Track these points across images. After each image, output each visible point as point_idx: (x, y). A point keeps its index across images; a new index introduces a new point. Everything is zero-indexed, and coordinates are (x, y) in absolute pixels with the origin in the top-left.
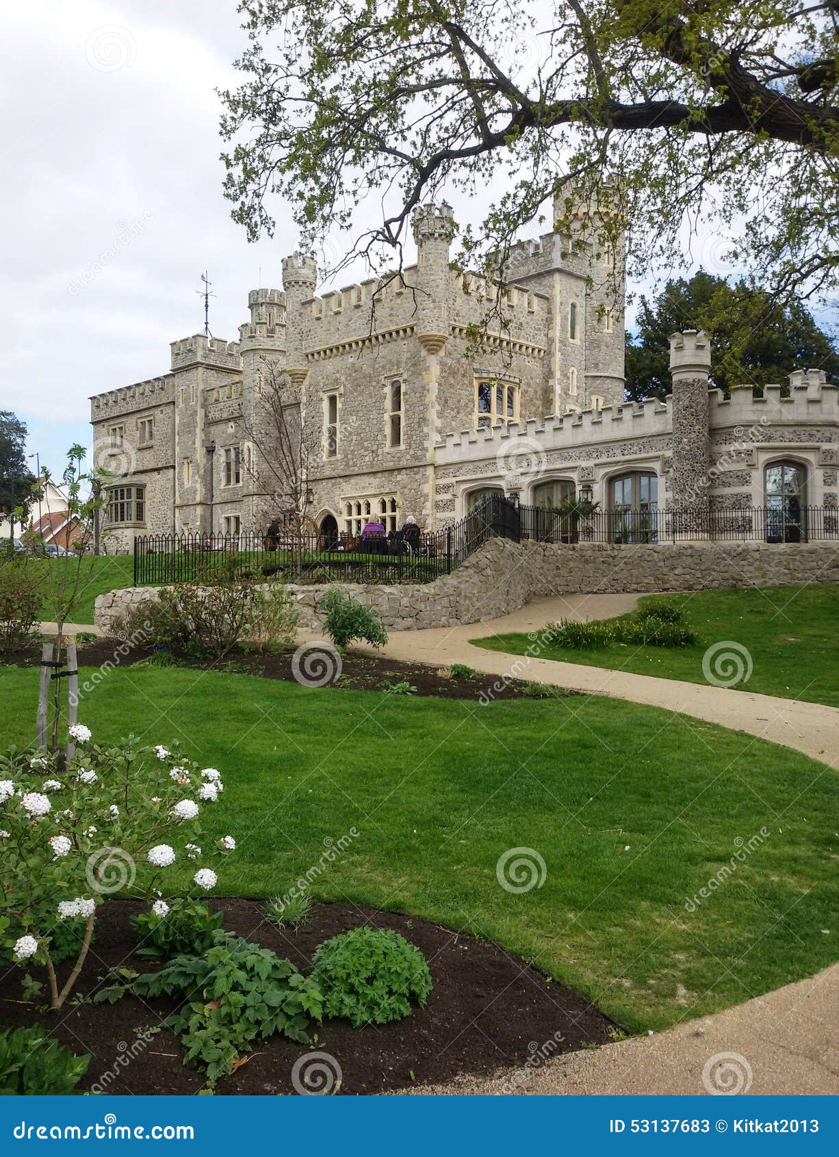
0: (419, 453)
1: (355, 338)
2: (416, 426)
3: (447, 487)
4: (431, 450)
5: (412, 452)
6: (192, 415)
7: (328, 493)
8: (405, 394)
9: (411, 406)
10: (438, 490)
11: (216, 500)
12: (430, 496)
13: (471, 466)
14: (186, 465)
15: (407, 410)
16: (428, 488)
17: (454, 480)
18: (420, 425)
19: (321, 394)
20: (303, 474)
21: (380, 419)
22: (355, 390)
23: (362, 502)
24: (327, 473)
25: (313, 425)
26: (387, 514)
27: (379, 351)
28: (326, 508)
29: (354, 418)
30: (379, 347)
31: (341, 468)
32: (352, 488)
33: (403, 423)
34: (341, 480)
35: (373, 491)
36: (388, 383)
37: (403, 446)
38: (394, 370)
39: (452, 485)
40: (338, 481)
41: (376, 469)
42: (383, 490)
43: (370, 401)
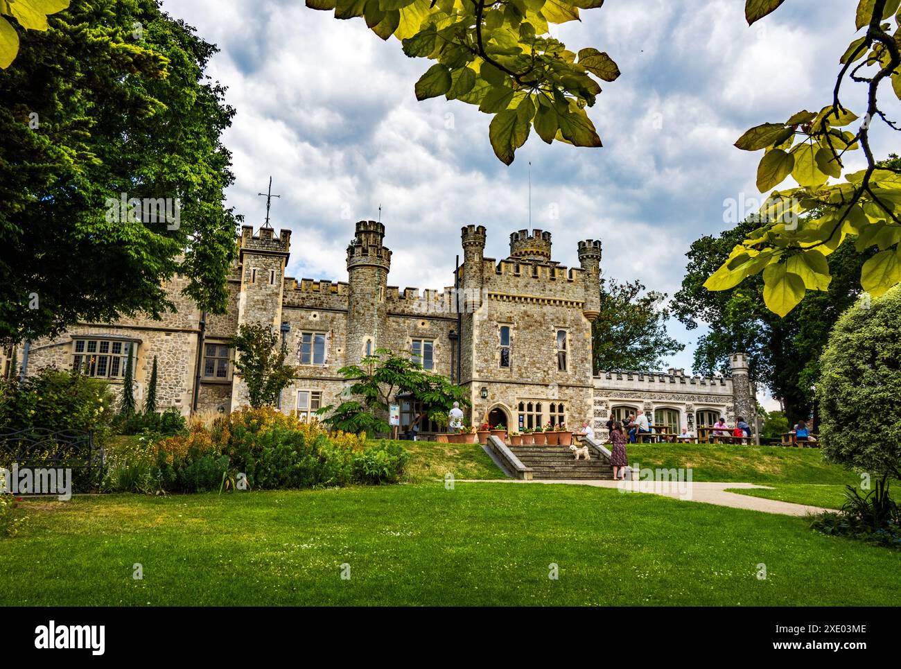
0: (582, 378)
1: (531, 296)
2: (580, 362)
3: (601, 403)
4: (591, 378)
5: (577, 377)
7: (502, 393)
8: (570, 340)
9: (574, 349)
10: (596, 403)
13: (618, 392)
15: (572, 351)
16: (590, 401)
17: (606, 399)
18: (582, 362)
19: (495, 323)
20: (475, 375)
21: (550, 351)
22: (528, 328)
23: (535, 403)
24: (501, 379)
25: (487, 343)
26: (557, 413)
27: (548, 309)
28: (501, 403)
29: (527, 346)
30: (548, 307)
31: (515, 377)
32: (524, 393)
33: (569, 358)
34: (515, 385)
35: (544, 397)
36: (557, 330)
37: (570, 372)
38: (561, 324)
39: (605, 402)
40: (512, 385)
41: (547, 382)
42: (553, 397)
43: (541, 338)
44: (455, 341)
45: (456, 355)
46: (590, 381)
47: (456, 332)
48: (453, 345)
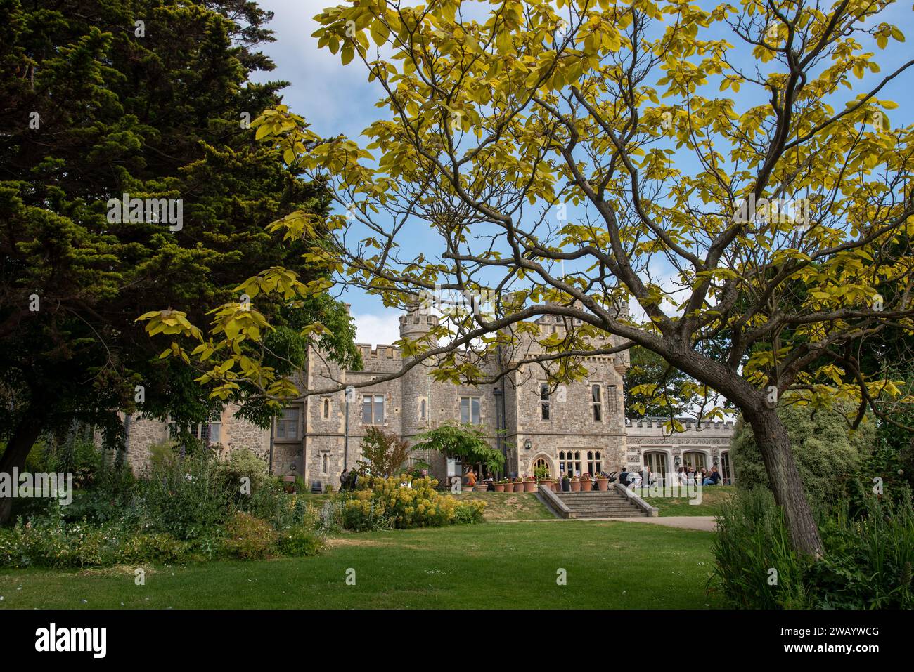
0: (616, 428)
3: (633, 449)
4: (624, 427)
5: (611, 427)
7: (544, 444)
8: (604, 393)
10: (629, 449)
11: (349, 434)
12: (625, 453)
13: (649, 439)
14: (323, 403)
15: (605, 403)
16: (624, 448)
17: (638, 445)
18: (616, 412)
19: (535, 381)
20: (520, 429)
21: (586, 404)
23: (574, 452)
24: (543, 431)
25: (528, 399)
26: (594, 460)
28: (544, 453)
30: (583, 363)
31: (555, 429)
32: (564, 444)
33: (603, 409)
34: (556, 437)
35: (582, 446)
36: (591, 384)
37: (605, 423)
38: (595, 379)
39: (637, 448)
40: (552, 436)
41: (584, 433)
42: (590, 446)
43: (577, 392)
44: (500, 397)
45: (500, 410)
46: (623, 430)
47: (500, 389)
48: (498, 400)
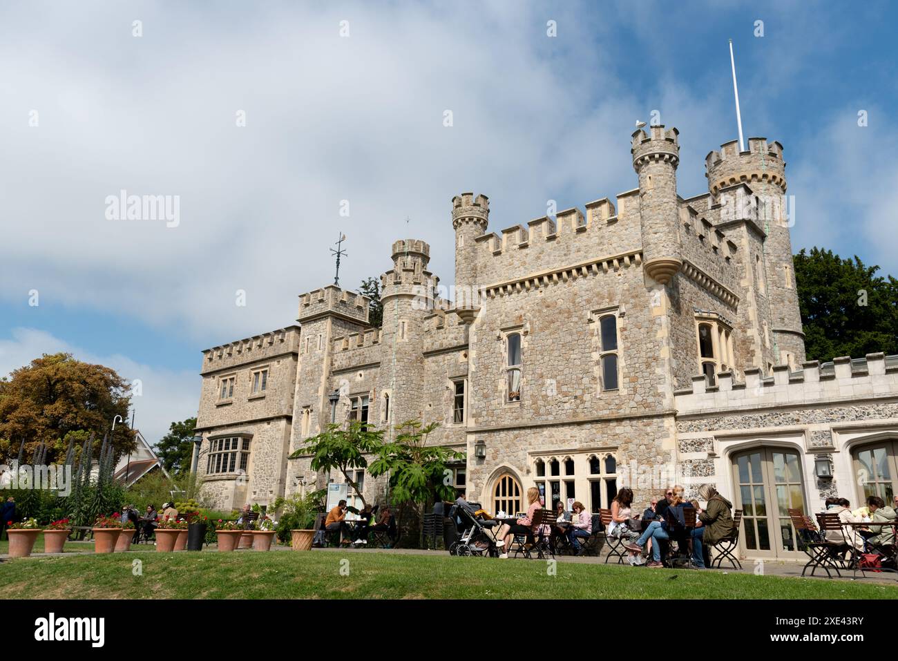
0: (651, 399)
1: (547, 271)
2: (643, 367)
3: (698, 445)
4: (669, 395)
5: (638, 398)
6: (316, 363)
7: (508, 447)
8: (624, 329)
9: (633, 344)
10: (683, 446)
12: (673, 454)
13: (739, 418)
14: (305, 414)
15: (627, 349)
17: (711, 435)
18: (648, 366)
19: (499, 333)
20: (471, 423)
21: (585, 359)
22: (547, 328)
23: (561, 459)
24: (507, 423)
25: (486, 368)
26: (602, 475)
27: (582, 284)
28: (506, 463)
29: (546, 359)
30: (580, 280)
31: (528, 417)
32: (544, 442)
33: (621, 363)
34: (528, 431)
35: (577, 446)
36: (596, 318)
37: (625, 391)
38: (605, 304)
39: (707, 441)
40: (522, 432)
41: (581, 418)
42: (593, 445)
43: (569, 338)
46: (666, 403)
